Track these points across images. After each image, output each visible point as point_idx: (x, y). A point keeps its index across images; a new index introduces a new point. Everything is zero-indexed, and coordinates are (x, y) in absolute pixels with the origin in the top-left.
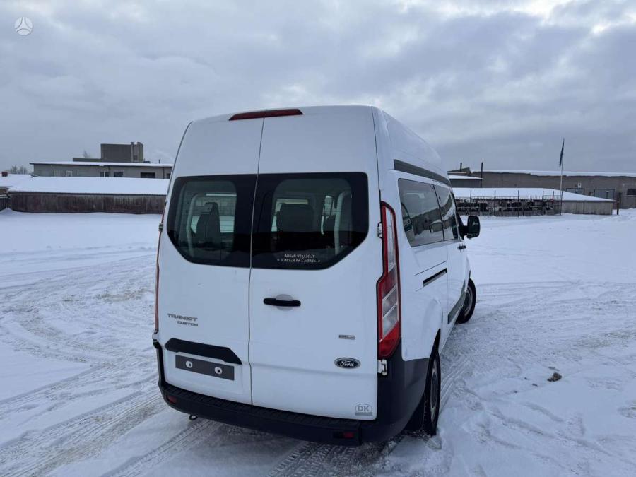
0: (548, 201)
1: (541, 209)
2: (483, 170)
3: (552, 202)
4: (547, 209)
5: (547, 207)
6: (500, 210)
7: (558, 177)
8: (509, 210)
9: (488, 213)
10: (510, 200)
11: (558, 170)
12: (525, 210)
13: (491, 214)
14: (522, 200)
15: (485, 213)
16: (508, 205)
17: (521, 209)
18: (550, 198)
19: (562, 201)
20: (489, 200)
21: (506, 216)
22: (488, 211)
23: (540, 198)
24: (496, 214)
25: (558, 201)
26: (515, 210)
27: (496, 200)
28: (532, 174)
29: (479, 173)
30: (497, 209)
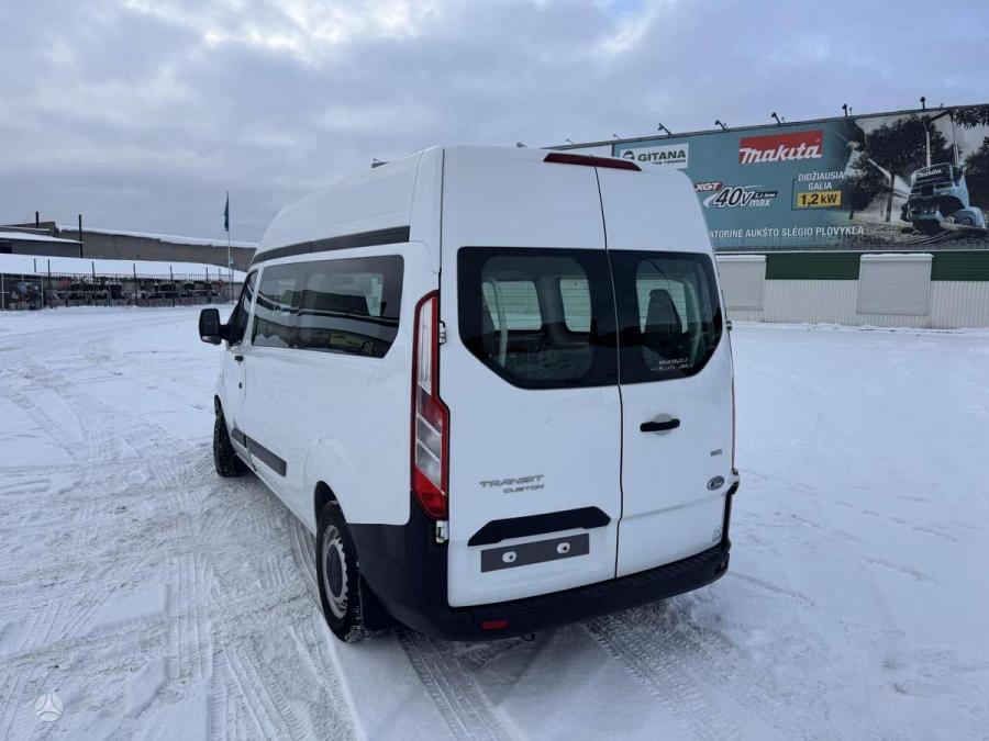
0: (214, 283)
1: (205, 294)
2: (84, 229)
3: (219, 284)
4: (213, 294)
5: (214, 291)
6: (143, 296)
7: (224, 249)
8: (158, 296)
9: (124, 301)
10: (159, 281)
11: (223, 238)
12: (183, 296)
13: (129, 303)
14: (176, 281)
15: (121, 301)
16: (156, 288)
17: (176, 295)
18: (216, 278)
19: (233, 284)
20: (124, 280)
21: (154, 306)
22: (123, 298)
23: (203, 278)
24: (138, 303)
25: (227, 283)
26: (167, 296)
27: (136, 280)
28: (162, 240)
29: (74, 232)
30: (139, 296)
